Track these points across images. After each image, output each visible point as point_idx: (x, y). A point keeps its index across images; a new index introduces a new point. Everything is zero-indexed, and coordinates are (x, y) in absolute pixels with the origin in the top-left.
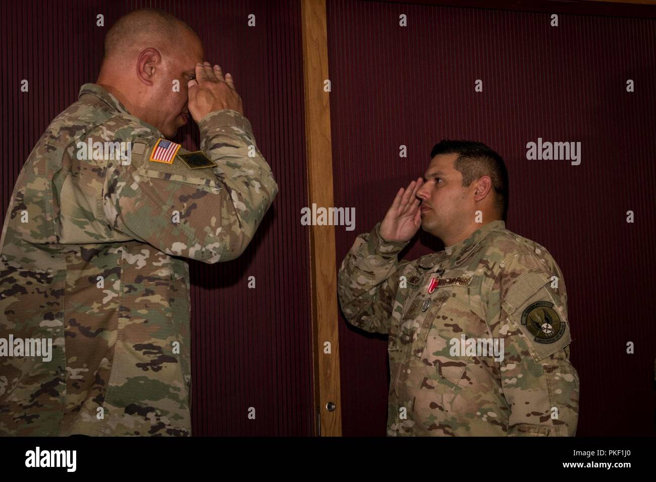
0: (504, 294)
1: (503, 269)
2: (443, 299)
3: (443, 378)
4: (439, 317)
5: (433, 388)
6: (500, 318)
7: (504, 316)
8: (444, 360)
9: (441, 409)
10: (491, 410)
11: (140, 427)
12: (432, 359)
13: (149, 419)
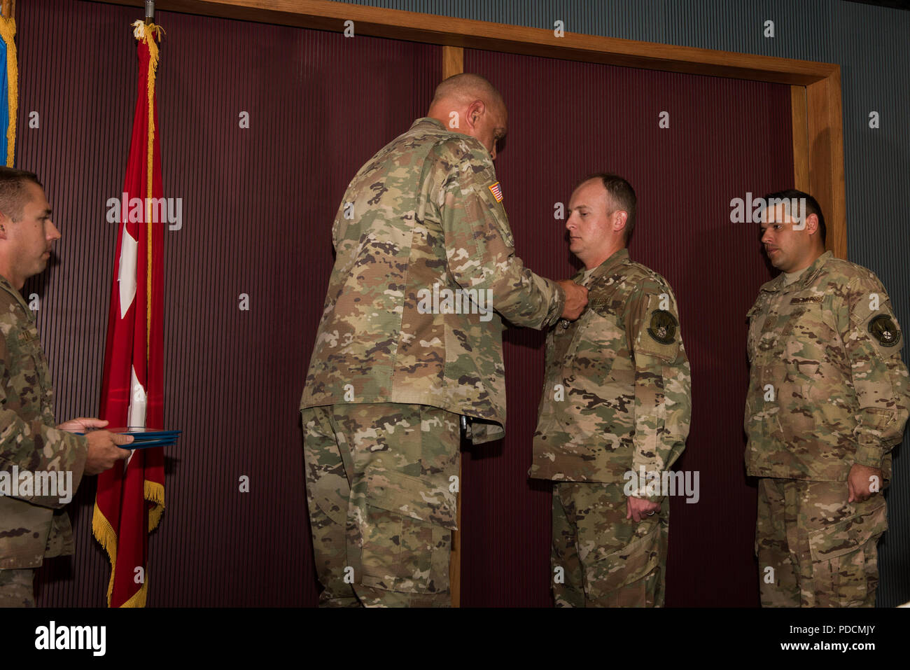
0: (851, 309)
1: (850, 289)
2: (800, 313)
3: (800, 373)
4: (797, 327)
5: (793, 381)
6: (849, 327)
7: (852, 326)
8: (800, 359)
9: (801, 397)
10: (840, 397)
11: (470, 394)
12: (791, 359)
13: (477, 387)
